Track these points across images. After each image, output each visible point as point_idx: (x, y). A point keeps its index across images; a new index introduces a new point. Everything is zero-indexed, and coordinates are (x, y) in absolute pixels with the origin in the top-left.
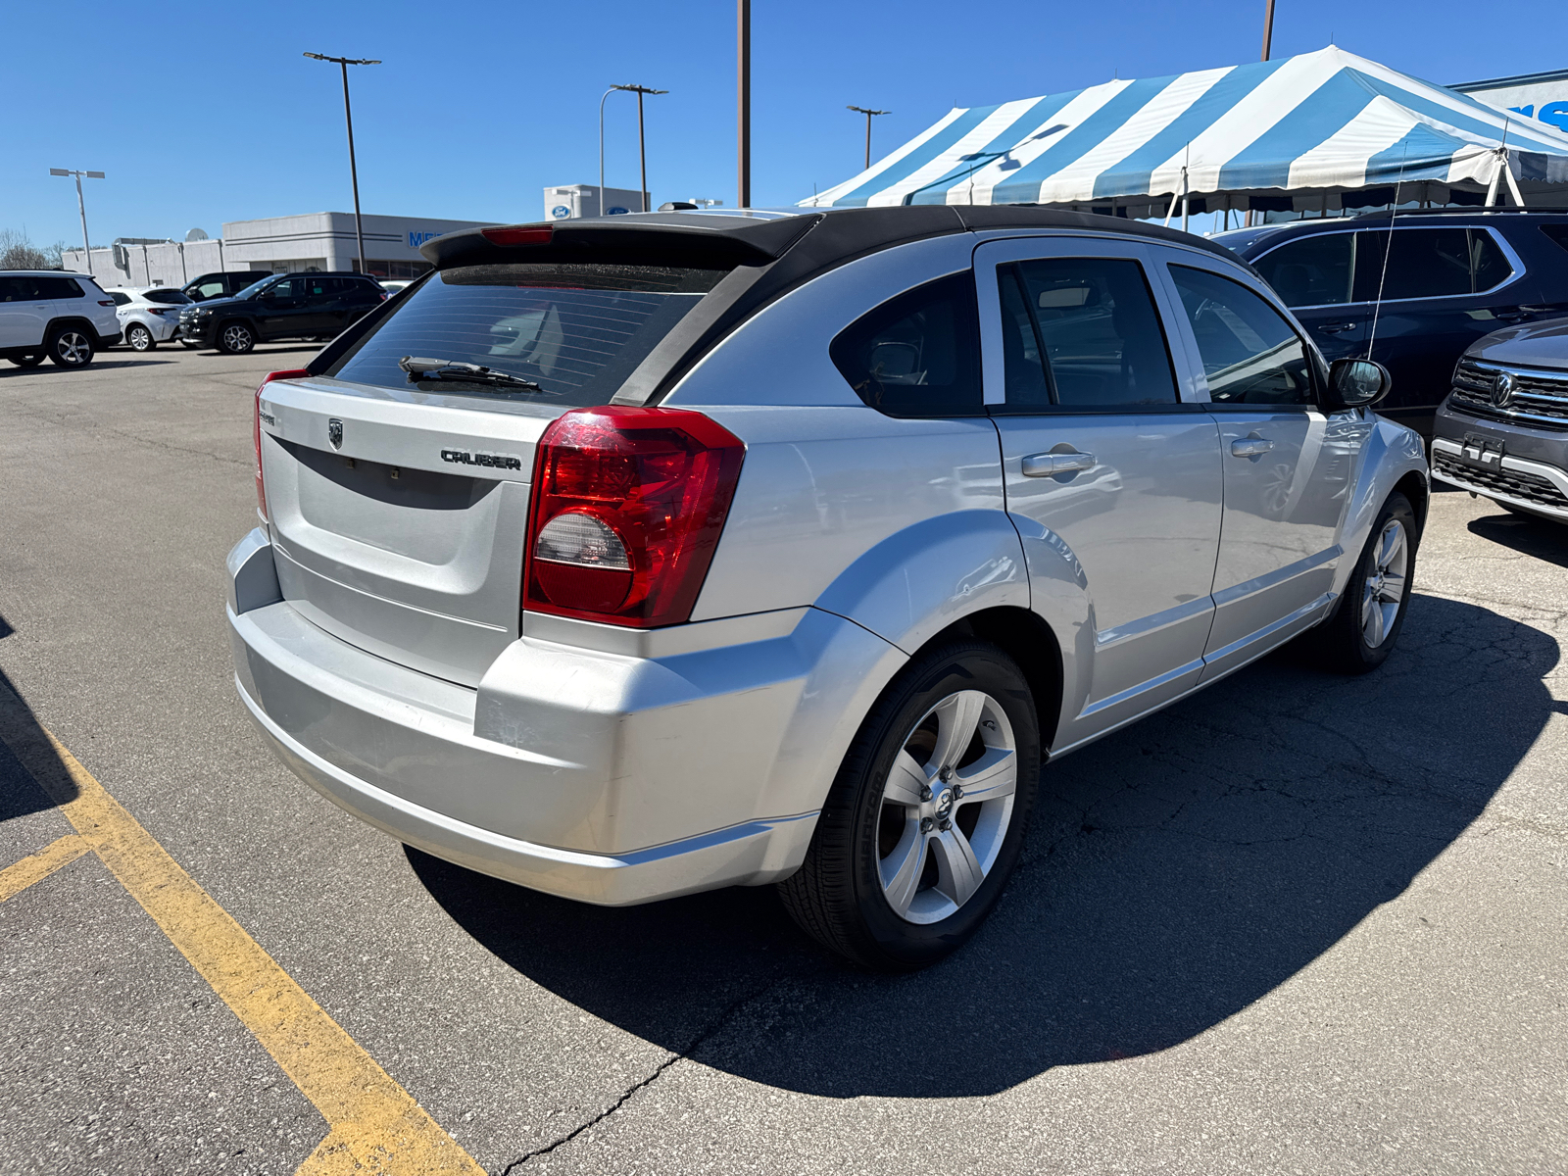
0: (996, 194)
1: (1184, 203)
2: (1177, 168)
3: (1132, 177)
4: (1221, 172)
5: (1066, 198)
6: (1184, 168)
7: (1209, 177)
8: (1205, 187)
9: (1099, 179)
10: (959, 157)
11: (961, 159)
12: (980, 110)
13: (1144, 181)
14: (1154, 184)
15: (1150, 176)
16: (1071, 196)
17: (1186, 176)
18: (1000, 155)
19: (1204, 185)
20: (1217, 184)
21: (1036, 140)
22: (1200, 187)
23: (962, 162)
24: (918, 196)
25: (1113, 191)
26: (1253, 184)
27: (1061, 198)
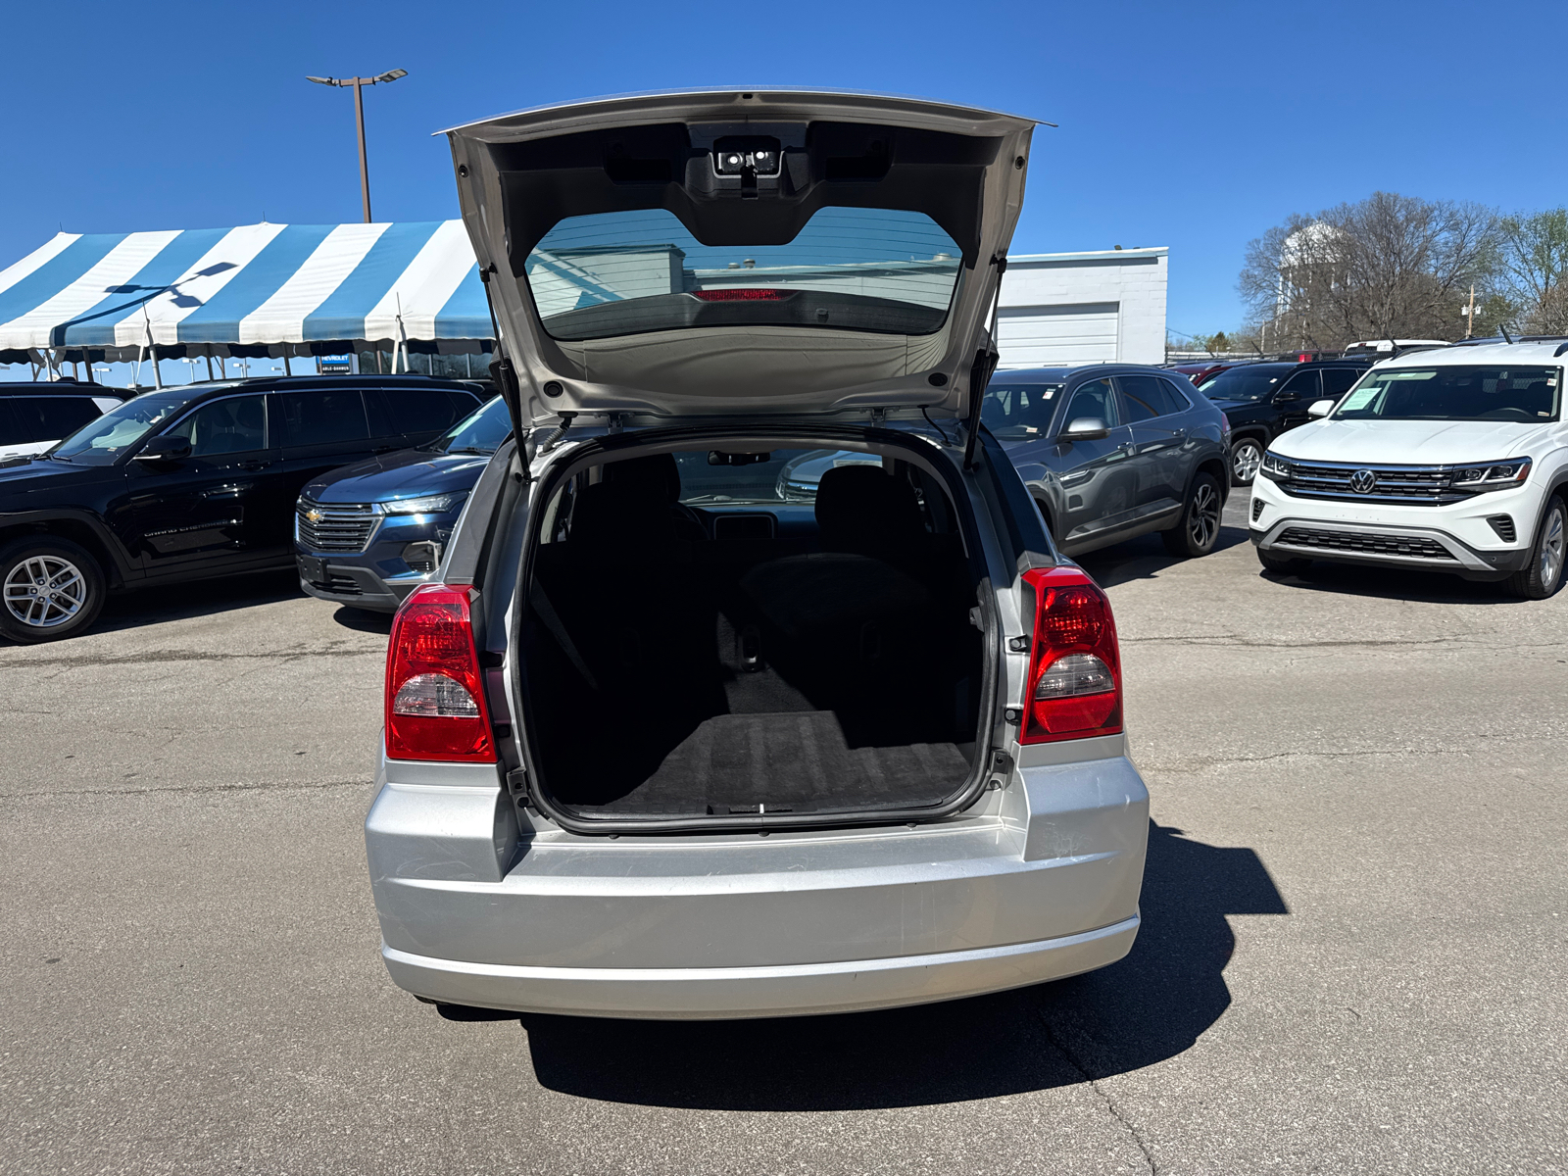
0: (182, 332)
1: (403, 347)
2: (390, 316)
3: (344, 322)
4: (435, 322)
5: (273, 339)
6: (398, 317)
7: (426, 326)
8: (423, 335)
9: (307, 323)
10: (105, 289)
11: (108, 290)
12: (99, 239)
13: (359, 326)
14: (369, 329)
15: (363, 322)
16: (278, 338)
17: (402, 324)
18: (163, 290)
19: (421, 333)
20: (434, 333)
21: (203, 277)
22: (418, 334)
23: (109, 294)
24: (72, 329)
25: (326, 335)
26: (468, 335)
27: (266, 339)
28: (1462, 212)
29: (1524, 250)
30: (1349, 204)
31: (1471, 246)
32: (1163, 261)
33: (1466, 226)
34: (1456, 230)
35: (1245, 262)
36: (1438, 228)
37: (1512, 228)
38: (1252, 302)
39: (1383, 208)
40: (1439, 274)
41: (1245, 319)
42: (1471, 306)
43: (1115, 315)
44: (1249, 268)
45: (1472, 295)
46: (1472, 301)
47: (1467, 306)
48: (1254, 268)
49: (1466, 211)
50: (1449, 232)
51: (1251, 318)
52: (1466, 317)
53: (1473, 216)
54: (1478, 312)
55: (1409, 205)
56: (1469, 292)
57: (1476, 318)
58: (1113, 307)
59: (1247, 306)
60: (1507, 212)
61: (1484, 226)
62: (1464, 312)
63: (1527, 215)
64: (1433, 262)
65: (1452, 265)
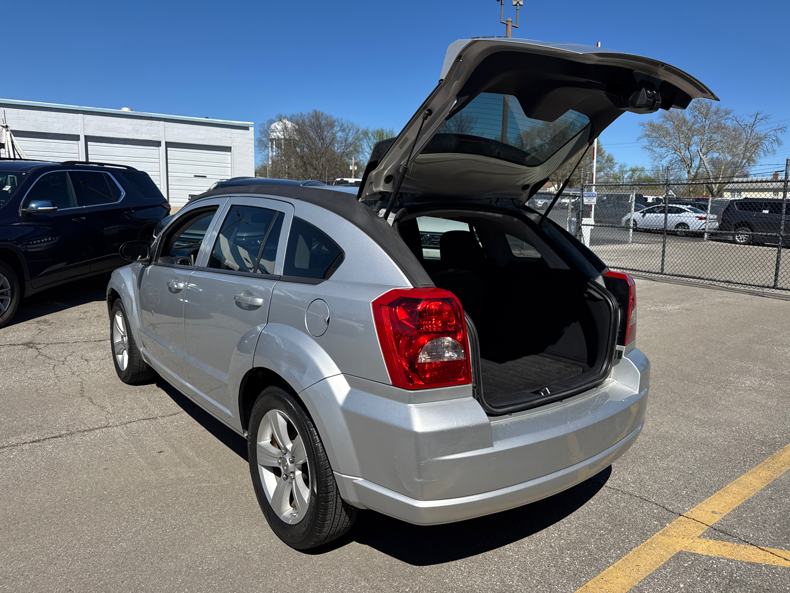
28: (346, 124)
29: (370, 144)
30: (303, 113)
31: (350, 140)
32: (252, 129)
33: (348, 131)
34: (344, 132)
35: (259, 134)
36: (337, 130)
37: (366, 134)
38: (263, 153)
39: (317, 116)
40: (339, 150)
41: (260, 161)
42: (353, 166)
43: (229, 153)
44: (261, 137)
45: (353, 161)
46: (353, 164)
47: (352, 165)
48: (263, 137)
49: (347, 124)
50: (341, 132)
51: (263, 161)
52: (351, 171)
53: (350, 127)
54: (356, 169)
55: (326, 118)
56: (352, 159)
57: (355, 171)
58: (228, 149)
59: (261, 155)
60: (363, 127)
61: (354, 132)
62: (351, 168)
63: (371, 130)
64: (336, 145)
65: (343, 147)
